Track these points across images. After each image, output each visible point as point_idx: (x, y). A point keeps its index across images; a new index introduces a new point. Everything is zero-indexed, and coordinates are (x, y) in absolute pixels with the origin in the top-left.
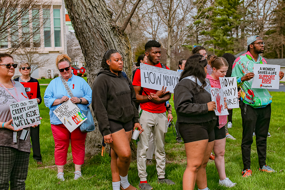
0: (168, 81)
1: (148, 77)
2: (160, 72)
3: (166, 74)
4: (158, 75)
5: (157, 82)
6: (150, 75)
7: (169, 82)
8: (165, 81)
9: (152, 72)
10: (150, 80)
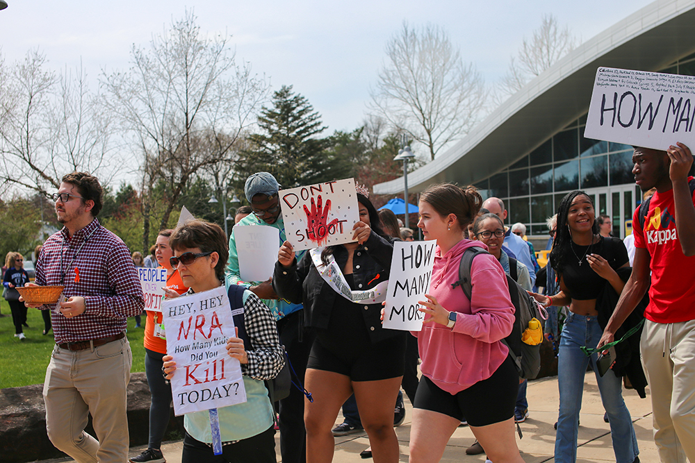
0: (685, 117)
1: (614, 109)
2: (663, 88)
3: (682, 95)
4: (650, 97)
5: (640, 124)
6: (621, 101)
7: (687, 120)
8: (672, 117)
9: (631, 91)
10: (617, 116)
